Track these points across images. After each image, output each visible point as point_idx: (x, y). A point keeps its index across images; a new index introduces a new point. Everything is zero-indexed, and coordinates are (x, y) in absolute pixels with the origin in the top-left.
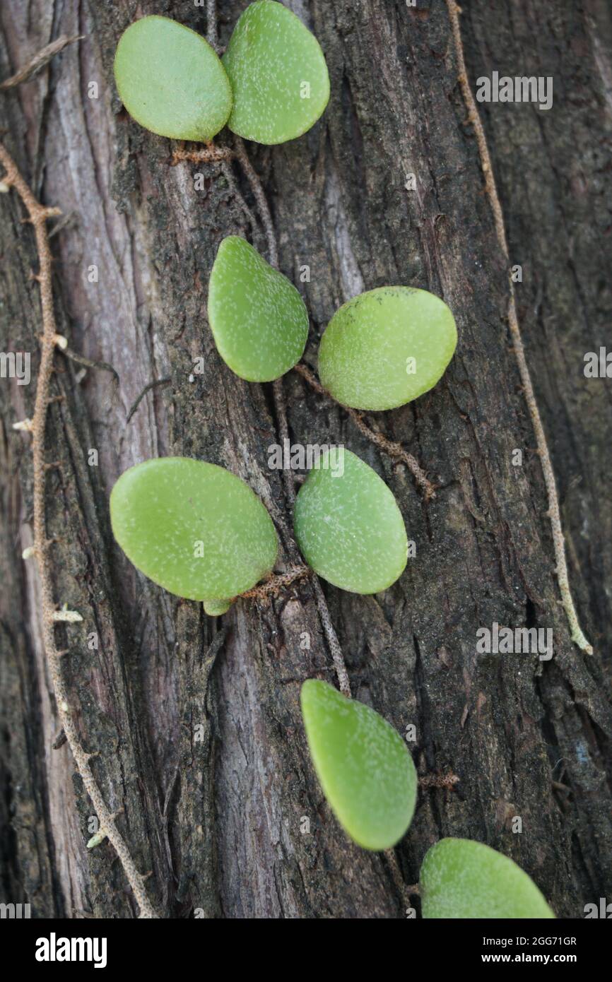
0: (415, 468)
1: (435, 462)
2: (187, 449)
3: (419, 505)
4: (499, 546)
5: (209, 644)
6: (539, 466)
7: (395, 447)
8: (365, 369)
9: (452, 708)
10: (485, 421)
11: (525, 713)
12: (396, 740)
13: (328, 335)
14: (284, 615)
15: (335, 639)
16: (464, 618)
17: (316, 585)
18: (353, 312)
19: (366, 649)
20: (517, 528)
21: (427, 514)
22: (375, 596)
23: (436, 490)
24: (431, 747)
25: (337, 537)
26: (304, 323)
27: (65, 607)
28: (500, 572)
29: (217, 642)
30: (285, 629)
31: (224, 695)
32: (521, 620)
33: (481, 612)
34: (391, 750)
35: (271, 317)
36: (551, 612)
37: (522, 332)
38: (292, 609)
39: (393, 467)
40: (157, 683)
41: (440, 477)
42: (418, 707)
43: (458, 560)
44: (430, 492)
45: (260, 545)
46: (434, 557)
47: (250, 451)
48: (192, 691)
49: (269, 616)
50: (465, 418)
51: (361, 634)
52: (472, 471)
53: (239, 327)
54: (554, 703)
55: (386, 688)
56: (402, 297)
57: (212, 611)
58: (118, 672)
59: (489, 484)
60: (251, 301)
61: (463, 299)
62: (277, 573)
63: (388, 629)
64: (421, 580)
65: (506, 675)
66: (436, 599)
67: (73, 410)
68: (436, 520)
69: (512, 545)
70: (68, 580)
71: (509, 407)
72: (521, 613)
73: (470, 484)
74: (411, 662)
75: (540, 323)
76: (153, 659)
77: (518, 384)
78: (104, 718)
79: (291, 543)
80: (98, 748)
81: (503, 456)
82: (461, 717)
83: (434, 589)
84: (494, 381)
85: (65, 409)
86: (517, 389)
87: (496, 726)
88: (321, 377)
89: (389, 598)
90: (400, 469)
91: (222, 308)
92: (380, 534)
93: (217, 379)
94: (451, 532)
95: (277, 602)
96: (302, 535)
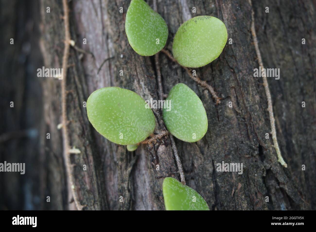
0: (212, 91)
1: (220, 89)
2: (121, 84)
3: (214, 106)
4: (247, 123)
5: (130, 162)
6: (264, 91)
7: (204, 83)
8: (190, 50)
9: (228, 189)
10: (241, 72)
11: (258, 191)
12: (203, 203)
13: (176, 38)
14: (158, 151)
15: (179, 160)
16: (233, 152)
17: (172, 139)
18: (185, 27)
19: (193, 165)
20: (254, 115)
21: (217, 110)
22: (196, 143)
23: (221, 100)
24: (219, 205)
25: (179, 119)
26: (166, 32)
27: (74, 147)
28: (248, 134)
29: (133, 162)
30: (159, 156)
31: (136, 183)
32: (256, 153)
33: (240, 149)
34: (200, 206)
35: (152, 30)
36: (269, 150)
37: (257, 36)
38: (162, 148)
39: (203, 91)
40: (110, 178)
41: (222, 95)
42: (214, 188)
43: (230, 129)
44: (218, 101)
45: (148, 122)
46: (220, 127)
47: (145, 85)
48: (123, 181)
49: (153, 151)
50: (232, 70)
51: (191, 158)
52: (236, 92)
53: (138, 34)
54: (271, 187)
55: (201, 180)
56: (205, 20)
57: (130, 149)
58: (94, 173)
59: (243, 97)
60: (143, 23)
61: (232, 22)
62: (155, 134)
63: (202, 156)
64: (215, 137)
65: (250, 176)
66: (221, 144)
67: (78, 70)
68: (221, 112)
69: (252, 122)
70: (76, 137)
71: (251, 66)
72: (256, 150)
73: (235, 97)
74: (211, 170)
75: (265, 33)
76: (108, 169)
77: (255, 57)
78: (89, 192)
79: (161, 122)
80: (87, 203)
81: (248, 86)
82: (231, 193)
83: (220, 140)
84: (245, 55)
85: (74, 69)
86: (255, 59)
87: (246, 196)
88: (174, 55)
89: (202, 144)
90: (206, 92)
91: (131, 26)
92: (196, 118)
93: (132, 56)
94: (227, 117)
95: (156, 145)
96: (166, 118)
